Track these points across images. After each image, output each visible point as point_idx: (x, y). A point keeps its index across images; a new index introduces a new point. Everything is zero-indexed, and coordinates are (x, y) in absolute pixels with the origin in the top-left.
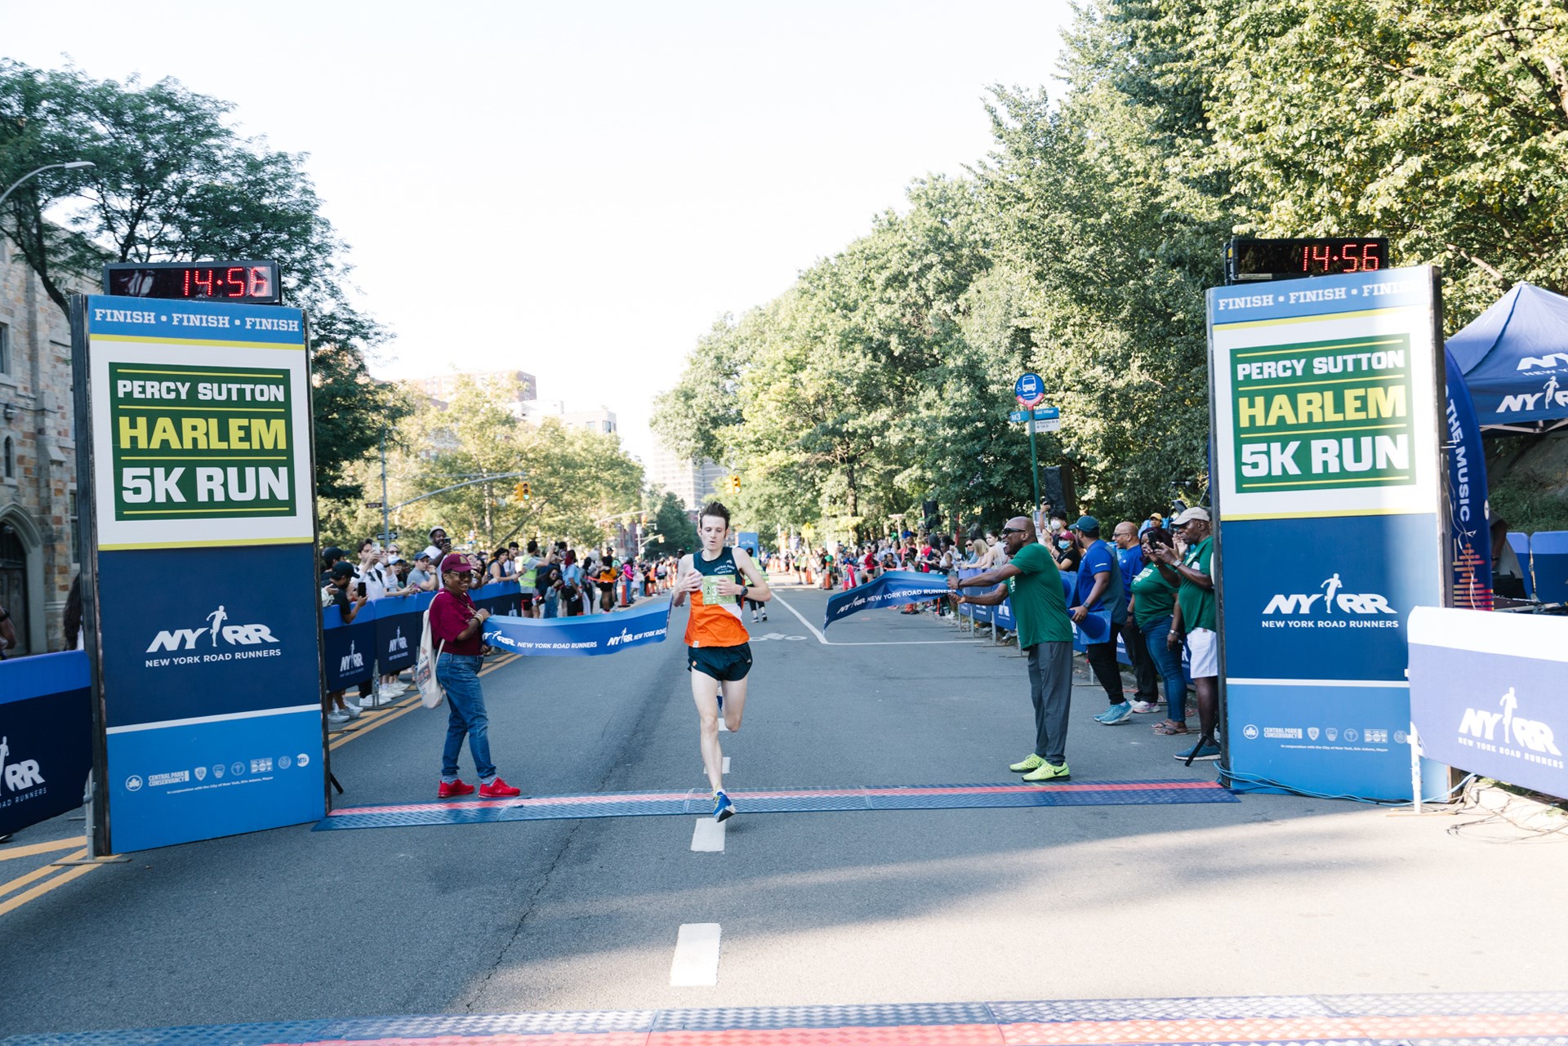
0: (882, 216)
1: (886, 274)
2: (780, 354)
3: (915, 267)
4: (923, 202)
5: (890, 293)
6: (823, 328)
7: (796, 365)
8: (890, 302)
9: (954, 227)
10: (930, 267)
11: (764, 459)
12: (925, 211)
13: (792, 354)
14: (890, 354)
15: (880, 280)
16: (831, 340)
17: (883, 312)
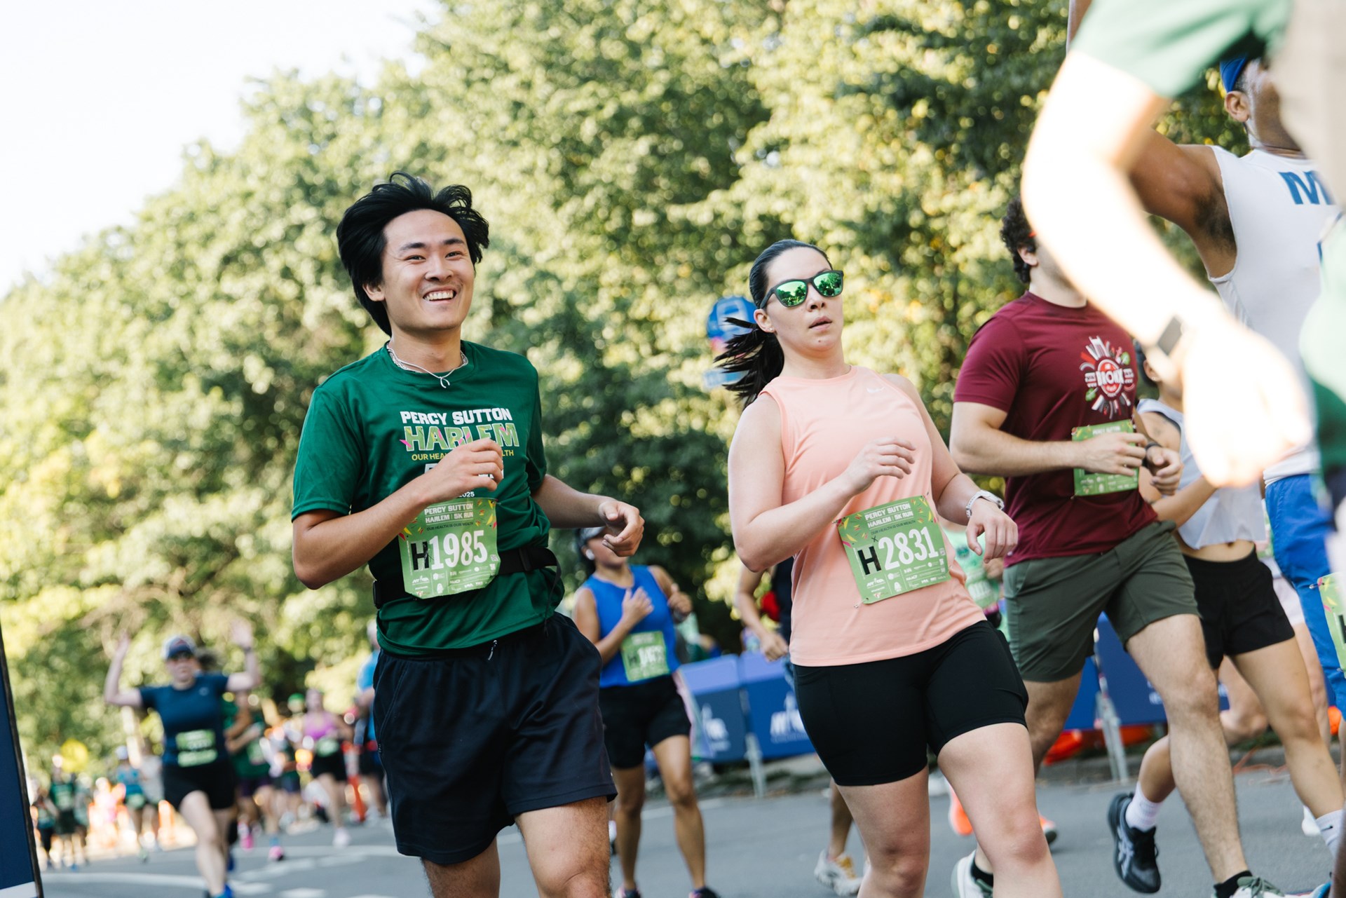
0: (194, 151)
1: (221, 248)
2: (39, 408)
3: (276, 230)
4: (273, 116)
5: (230, 284)
6: (122, 356)
7: (76, 430)
8: (230, 299)
9: (333, 160)
10: (300, 228)
11: (33, 607)
12: (278, 133)
13: (63, 407)
14: (247, 391)
15: (208, 261)
16: (138, 373)
17: (224, 318)
